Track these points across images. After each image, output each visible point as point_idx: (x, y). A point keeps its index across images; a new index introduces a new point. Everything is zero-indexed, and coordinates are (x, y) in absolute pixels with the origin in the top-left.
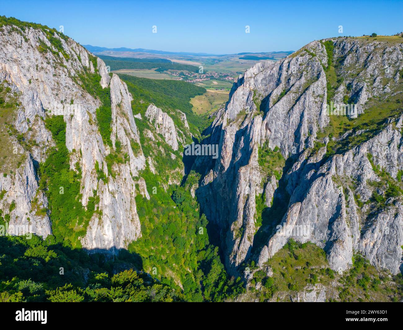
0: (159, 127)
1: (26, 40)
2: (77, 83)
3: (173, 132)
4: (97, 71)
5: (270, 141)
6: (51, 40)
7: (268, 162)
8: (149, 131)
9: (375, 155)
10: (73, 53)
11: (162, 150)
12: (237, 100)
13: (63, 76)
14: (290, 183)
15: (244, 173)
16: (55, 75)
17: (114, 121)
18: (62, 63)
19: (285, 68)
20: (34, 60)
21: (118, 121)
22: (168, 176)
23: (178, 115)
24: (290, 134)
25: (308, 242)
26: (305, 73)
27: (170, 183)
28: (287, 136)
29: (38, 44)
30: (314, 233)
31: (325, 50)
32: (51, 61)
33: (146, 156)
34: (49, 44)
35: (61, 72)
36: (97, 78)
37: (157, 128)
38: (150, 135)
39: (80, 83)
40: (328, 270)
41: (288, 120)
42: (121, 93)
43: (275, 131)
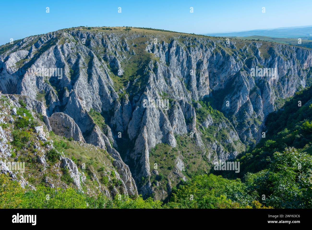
5: (85, 106)
14: (118, 125)
24: (97, 96)
25: (156, 145)
28: (95, 98)
30: (156, 138)
40: (173, 149)
41: (91, 87)
43: (85, 98)
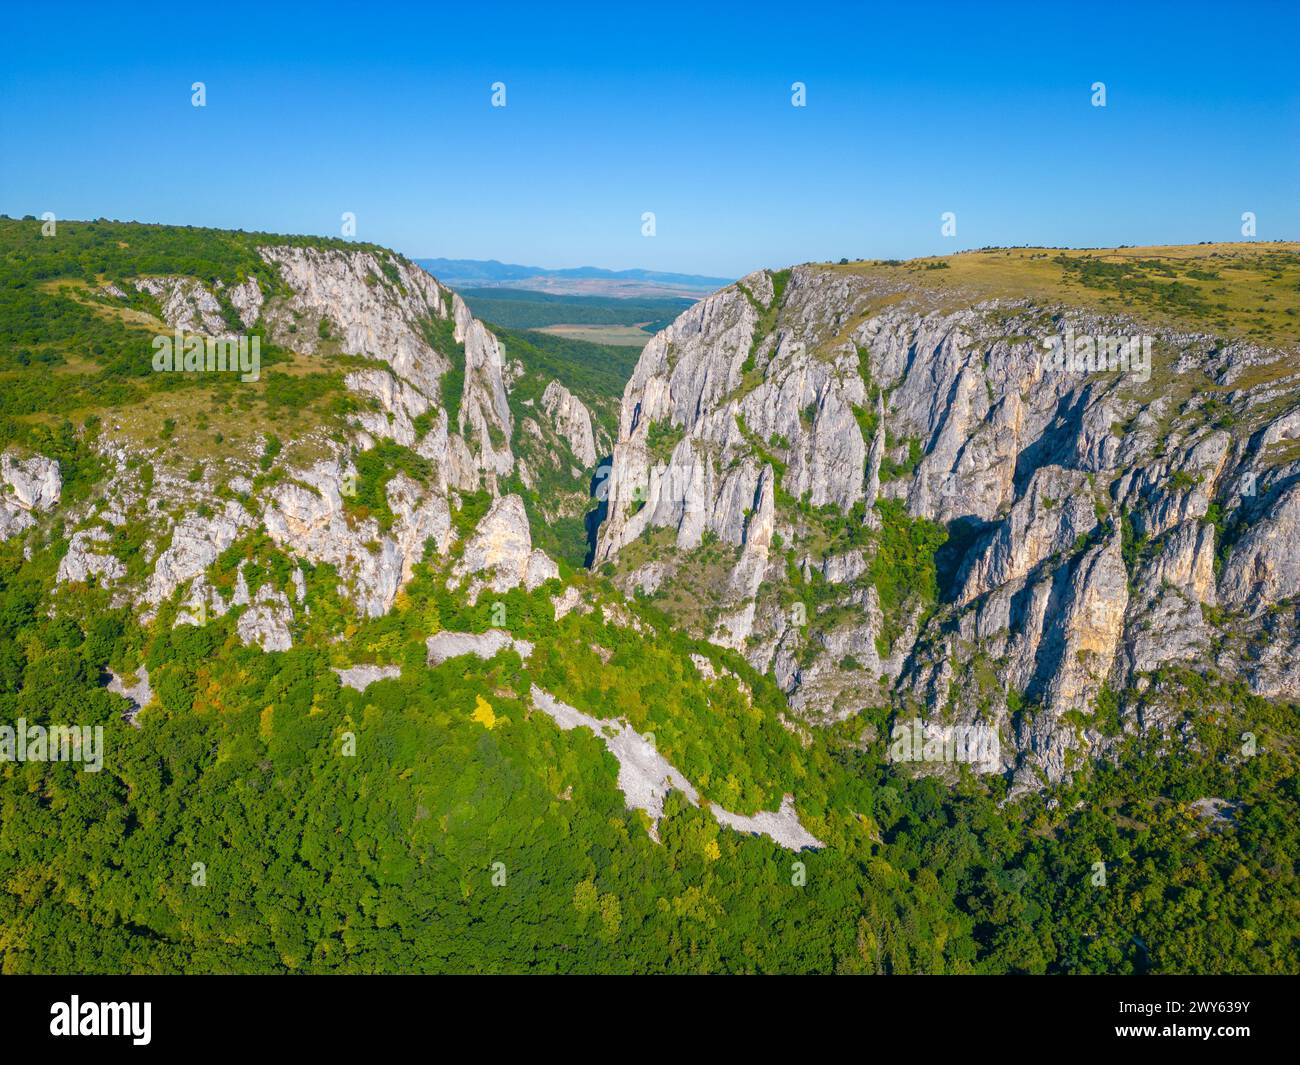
0: (562, 424)
1: (351, 270)
2: (414, 331)
3: (586, 432)
4: (451, 315)
5: (674, 416)
6: (384, 268)
7: (663, 444)
8: (533, 422)
9: (747, 414)
10: (415, 286)
11: (556, 459)
12: (647, 359)
13: (395, 320)
15: (618, 452)
16: (384, 318)
17: (466, 392)
18: (396, 300)
19: (707, 311)
20: (358, 296)
21: (473, 393)
22: (558, 502)
23: (612, 409)
26: (726, 316)
27: (561, 513)
29: (365, 275)
31: (771, 284)
32: (381, 298)
33: (516, 457)
34: (380, 274)
35: (393, 313)
36: (450, 326)
37: (559, 426)
38: (535, 428)
39: (420, 331)
41: (691, 385)
42: (484, 351)
43: (679, 400)
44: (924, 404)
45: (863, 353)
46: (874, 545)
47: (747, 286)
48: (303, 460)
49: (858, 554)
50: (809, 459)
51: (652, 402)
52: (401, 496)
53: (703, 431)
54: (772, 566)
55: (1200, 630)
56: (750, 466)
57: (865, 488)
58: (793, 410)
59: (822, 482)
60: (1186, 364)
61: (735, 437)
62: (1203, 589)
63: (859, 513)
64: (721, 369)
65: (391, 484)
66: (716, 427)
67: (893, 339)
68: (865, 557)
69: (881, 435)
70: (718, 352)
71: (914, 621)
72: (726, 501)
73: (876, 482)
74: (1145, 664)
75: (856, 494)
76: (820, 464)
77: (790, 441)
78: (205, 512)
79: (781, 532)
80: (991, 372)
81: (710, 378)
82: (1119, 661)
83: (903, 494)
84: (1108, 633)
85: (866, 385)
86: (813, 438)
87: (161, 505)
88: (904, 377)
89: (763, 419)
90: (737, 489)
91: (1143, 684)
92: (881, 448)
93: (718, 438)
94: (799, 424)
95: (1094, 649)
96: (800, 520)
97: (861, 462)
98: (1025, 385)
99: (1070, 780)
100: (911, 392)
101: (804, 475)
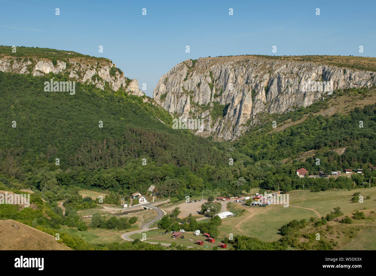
31: (192, 62)
44: (223, 82)
45: (211, 73)
46: (211, 109)
47: (186, 62)
48: (104, 65)
49: (208, 111)
50: (198, 94)
51: (161, 89)
52: (118, 75)
53: (174, 90)
54: (189, 116)
55: (263, 106)
56: (185, 95)
57: (211, 100)
58: (195, 84)
59: (201, 99)
60: (268, 66)
61: (182, 91)
62: (264, 99)
63: (209, 104)
64: (179, 80)
65: (116, 72)
66: (177, 89)
67: (217, 69)
68: (209, 111)
69: (214, 89)
70: (178, 76)
71: (218, 121)
72: (179, 104)
73: (213, 98)
74: (255, 114)
75: (209, 101)
76: (201, 96)
77: (194, 91)
78: (91, 69)
79: (192, 109)
80: (236, 73)
81: (176, 82)
82: (251, 115)
83: (219, 100)
84: (249, 110)
85: (212, 79)
86: (199, 90)
87: (83, 69)
88: (220, 77)
89: (188, 87)
90: (182, 101)
91: (254, 117)
92: (214, 91)
93: (177, 92)
94: (196, 87)
95: (247, 113)
96: (196, 107)
97: (210, 94)
98: (242, 74)
99: (241, 135)
100: (221, 80)
101: (197, 98)
